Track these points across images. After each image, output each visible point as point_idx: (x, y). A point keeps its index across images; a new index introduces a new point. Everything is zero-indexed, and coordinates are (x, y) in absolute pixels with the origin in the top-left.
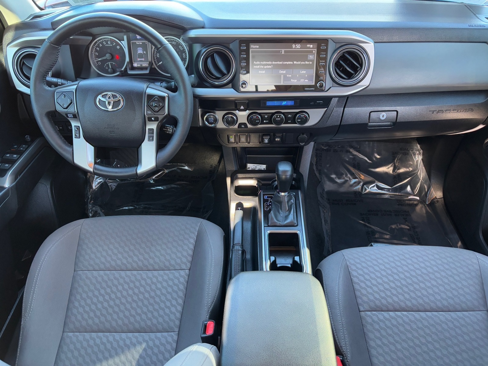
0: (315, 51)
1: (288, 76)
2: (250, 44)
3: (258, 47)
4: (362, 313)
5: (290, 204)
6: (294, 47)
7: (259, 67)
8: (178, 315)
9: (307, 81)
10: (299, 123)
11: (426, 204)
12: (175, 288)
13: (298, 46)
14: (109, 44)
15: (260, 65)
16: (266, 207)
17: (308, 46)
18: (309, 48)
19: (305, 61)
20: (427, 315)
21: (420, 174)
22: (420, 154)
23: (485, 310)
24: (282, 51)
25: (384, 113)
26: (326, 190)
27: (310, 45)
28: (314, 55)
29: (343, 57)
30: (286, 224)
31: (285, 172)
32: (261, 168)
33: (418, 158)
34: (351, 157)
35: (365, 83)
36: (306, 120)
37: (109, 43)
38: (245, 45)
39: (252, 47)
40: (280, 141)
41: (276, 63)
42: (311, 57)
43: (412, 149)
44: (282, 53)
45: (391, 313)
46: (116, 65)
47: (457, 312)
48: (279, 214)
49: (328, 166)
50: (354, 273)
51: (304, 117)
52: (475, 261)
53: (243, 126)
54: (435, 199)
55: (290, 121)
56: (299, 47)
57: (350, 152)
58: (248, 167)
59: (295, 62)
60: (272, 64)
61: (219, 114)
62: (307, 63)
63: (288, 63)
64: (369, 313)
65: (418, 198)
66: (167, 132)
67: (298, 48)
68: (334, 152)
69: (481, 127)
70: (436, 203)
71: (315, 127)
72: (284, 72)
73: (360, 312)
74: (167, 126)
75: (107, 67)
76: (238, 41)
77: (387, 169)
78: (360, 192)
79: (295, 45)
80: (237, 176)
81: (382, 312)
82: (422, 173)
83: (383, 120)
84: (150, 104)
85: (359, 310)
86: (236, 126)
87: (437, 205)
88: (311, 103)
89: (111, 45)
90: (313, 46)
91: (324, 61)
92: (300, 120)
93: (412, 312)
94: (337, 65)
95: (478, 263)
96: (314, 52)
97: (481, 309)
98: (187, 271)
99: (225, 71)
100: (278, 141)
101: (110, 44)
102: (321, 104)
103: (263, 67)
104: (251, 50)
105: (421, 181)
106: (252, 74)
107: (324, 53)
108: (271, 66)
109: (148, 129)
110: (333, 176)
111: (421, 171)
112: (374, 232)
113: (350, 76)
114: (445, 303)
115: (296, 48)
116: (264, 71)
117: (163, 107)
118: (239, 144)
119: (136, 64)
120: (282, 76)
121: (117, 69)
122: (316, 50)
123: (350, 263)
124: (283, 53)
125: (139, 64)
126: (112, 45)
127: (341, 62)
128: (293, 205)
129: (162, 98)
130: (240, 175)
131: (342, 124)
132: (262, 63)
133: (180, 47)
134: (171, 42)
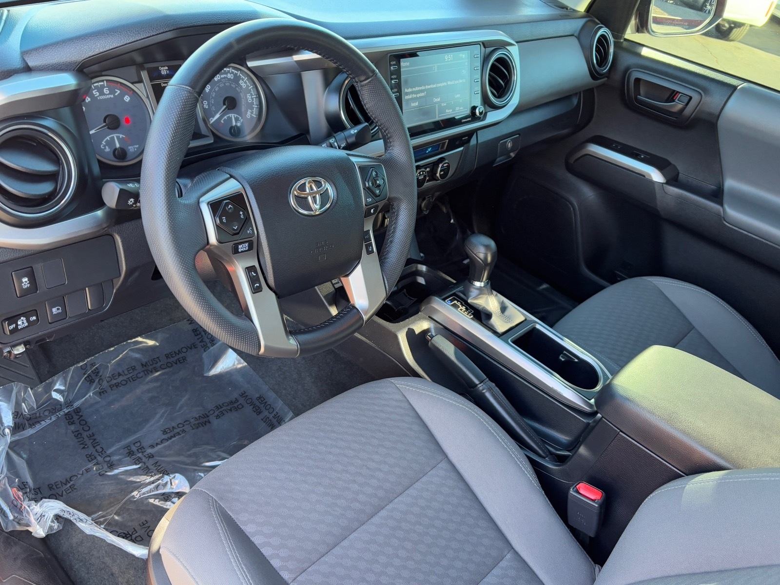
0: (467, 63)
1: (443, 105)
2: (401, 60)
3: (408, 64)
6: (447, 59)
7: (411, 96)
9: (462, 108)
10: (441, 177)
14: (106, 95)
15: (412, 93)
16: (465, 313)
18: (461, 59)
24: (435, 66)
27: (462, 54)
28: (467, 68)
29: (495, 68)
37: (106, 91)
38: (395, 62)
39: (403, 65)
41: (430, 87)
42: (464, 72)
44: (434, 70)
46: (126, 139)
51: (447, 166)
56: (452, 59)
59: (449, 83)
60: (426, 90)
62: (460, 81)
63: (442, 86)
72: (439, 100)
75: (107, 147)
76: (388, 57)
79: (448, 56)
83: (509, 150)
89: (112, 96)
90: (465, 56)
92: (443, 172)
101: (108, 94)
102: (465, 141)
103: (415, 96)
104: (402, 70)
106: (404, 110)
108: (425, 94)
113: (503, 93)
115: (449, 61)
116: (418, 102)
117: (385, 183)
120: (437, 106)
121: (130, 147)
126: (114, 95)
127: (493, 74)
132: (414, 89)
133: (242, 83)
134: (226, 76)
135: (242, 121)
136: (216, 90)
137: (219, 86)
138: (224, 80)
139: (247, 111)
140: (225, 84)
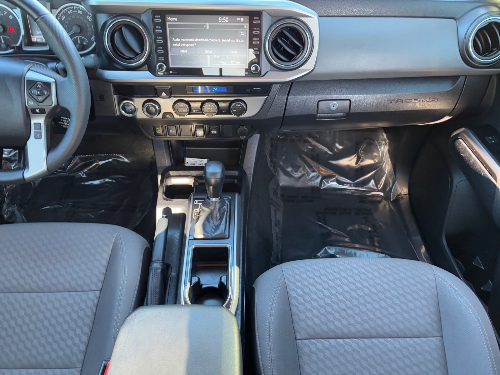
0: (247, 26)
1: (215, 56)
2: (167, 15)
3: (176, 19)
4: (299, 342)
5: (222, 211)
6: (221, 20)
7: (179, 45)
8: (83, 347)
9: (238, 63)
10: (235, 113)
11: (390, 201)
12: (81, 314)
13: (225, 19)
15: (181, 42)
16: (195, 214)
17: (238, 19)
18: (240, 22)
19: (235, 39)
20: (372, 342)
21: (385, 167)
22: (386, 144)
23: (439, 335)
24: (206, 25)
25: (335, 102)
26: (280, 185)
27: (241, 18)
28: (246, 31)
29: (281, 35)
30: (215, 236)
31: (214, 174)
32: (201, 163)
33: (384, 148)
34: (310, 147)
35: (309, 66)
36: (242, 111)
38: (159, 16)
39: (169, 20)
40: (217, 133)
41: (200, 40)
42: (242, 34)
43: (377, 139)
44: (206, 27)
45: (332, 341)
46: (10, 39)
47: (407, 339)
48: (209, 223)
49: (284, 157)
50: (293, 294)
51: (240, 106)
52: (432, 277)
53: (168, 116)
54: (400, 195)
55: (225, 111)
56: (227, 20)
57: (308, 142)
58: (186, 162)
59: (223, 40)
60: (195, 42)
61: (138, 103)
62: (237, 40)
63: (214, 41)
64: (306, 341)
65: (382, 194)
66: (64, 126)
67: (226, 22)
68: (291, 141)
69: (447, 118)
70: (400, 199)
71: (254, 118)
72: (211, 52)
73: (296, 340)
74: (63, 119)
76: (150, 11)
77: (350, 161)
78: (318, 188)
79: (222, 18)
80: (169, 174)
81: (322, 340)
82: (387, 166)
83: (334, 111)
84: (31, 92)
85: (296, 337)
86: (160, 116)
87: (402, 202)
88: (247, 91)
90: (244, 20)
91: (258, 39)
92: (235, 110)
93: (356, 339)
94: (275, 44)
95: (434, 279)
96: (245, 27)
97: (435, 335)
98: (97, 293)
99: (138, 50)
100: (214, 134)
102: (259, 91)
103: (184, 45)
104: (167, 23)
105: (387, 175)
106: (171, 54)
107: (257, 29)
108: (193, 45)
109: (34, 124)
110: (289, 169)
111: (386, 163)
112: (329, 234)
113: (290, 58)
114: (394, 328)
115: (223, 22)
116: (186, 50)
117: (50, 95)
118: (168, 136)
119: (35, 38)
120: (208, 56)
121: (11, 44)
122: (248, 24)
123: (289, 281)
124: (208, 28)
125: (39, 38)
126: (4, 14)
127: (279, 41)
128: (226, 213)
129: (47, 85)
130: (172, 173)
131: (286, 115)
132: (182, 40)
133: (89, 18)
134: (77, 11)
135: (87, 41)
136: (69, 19)
137: (71, 18)
138: (75, 14)
139: (92, 36)
140: (75, 16)
